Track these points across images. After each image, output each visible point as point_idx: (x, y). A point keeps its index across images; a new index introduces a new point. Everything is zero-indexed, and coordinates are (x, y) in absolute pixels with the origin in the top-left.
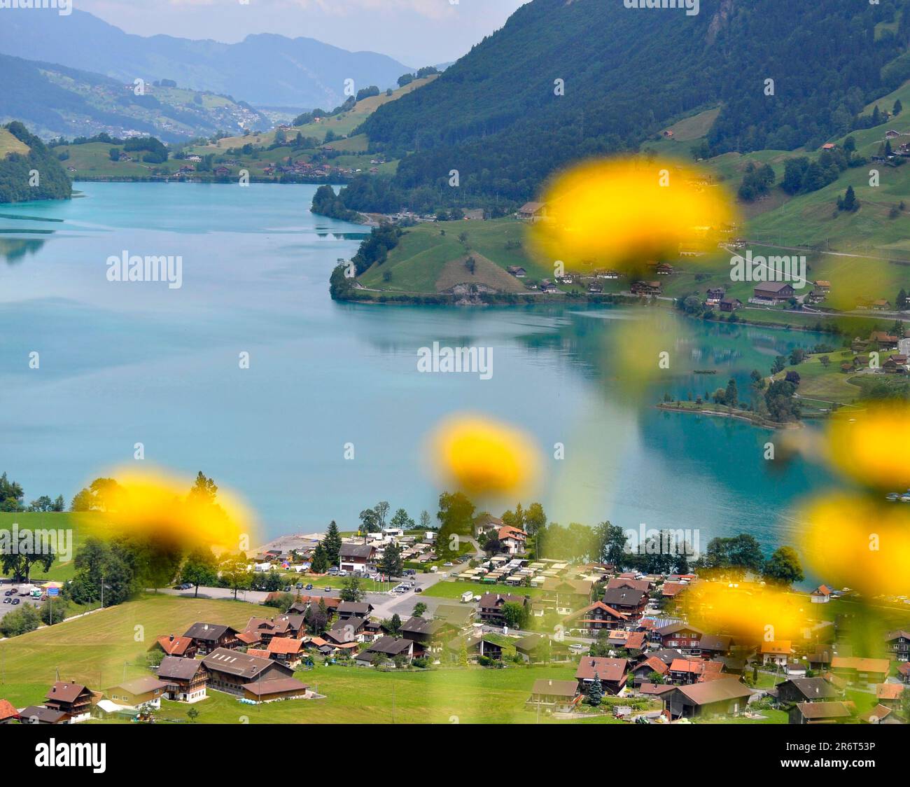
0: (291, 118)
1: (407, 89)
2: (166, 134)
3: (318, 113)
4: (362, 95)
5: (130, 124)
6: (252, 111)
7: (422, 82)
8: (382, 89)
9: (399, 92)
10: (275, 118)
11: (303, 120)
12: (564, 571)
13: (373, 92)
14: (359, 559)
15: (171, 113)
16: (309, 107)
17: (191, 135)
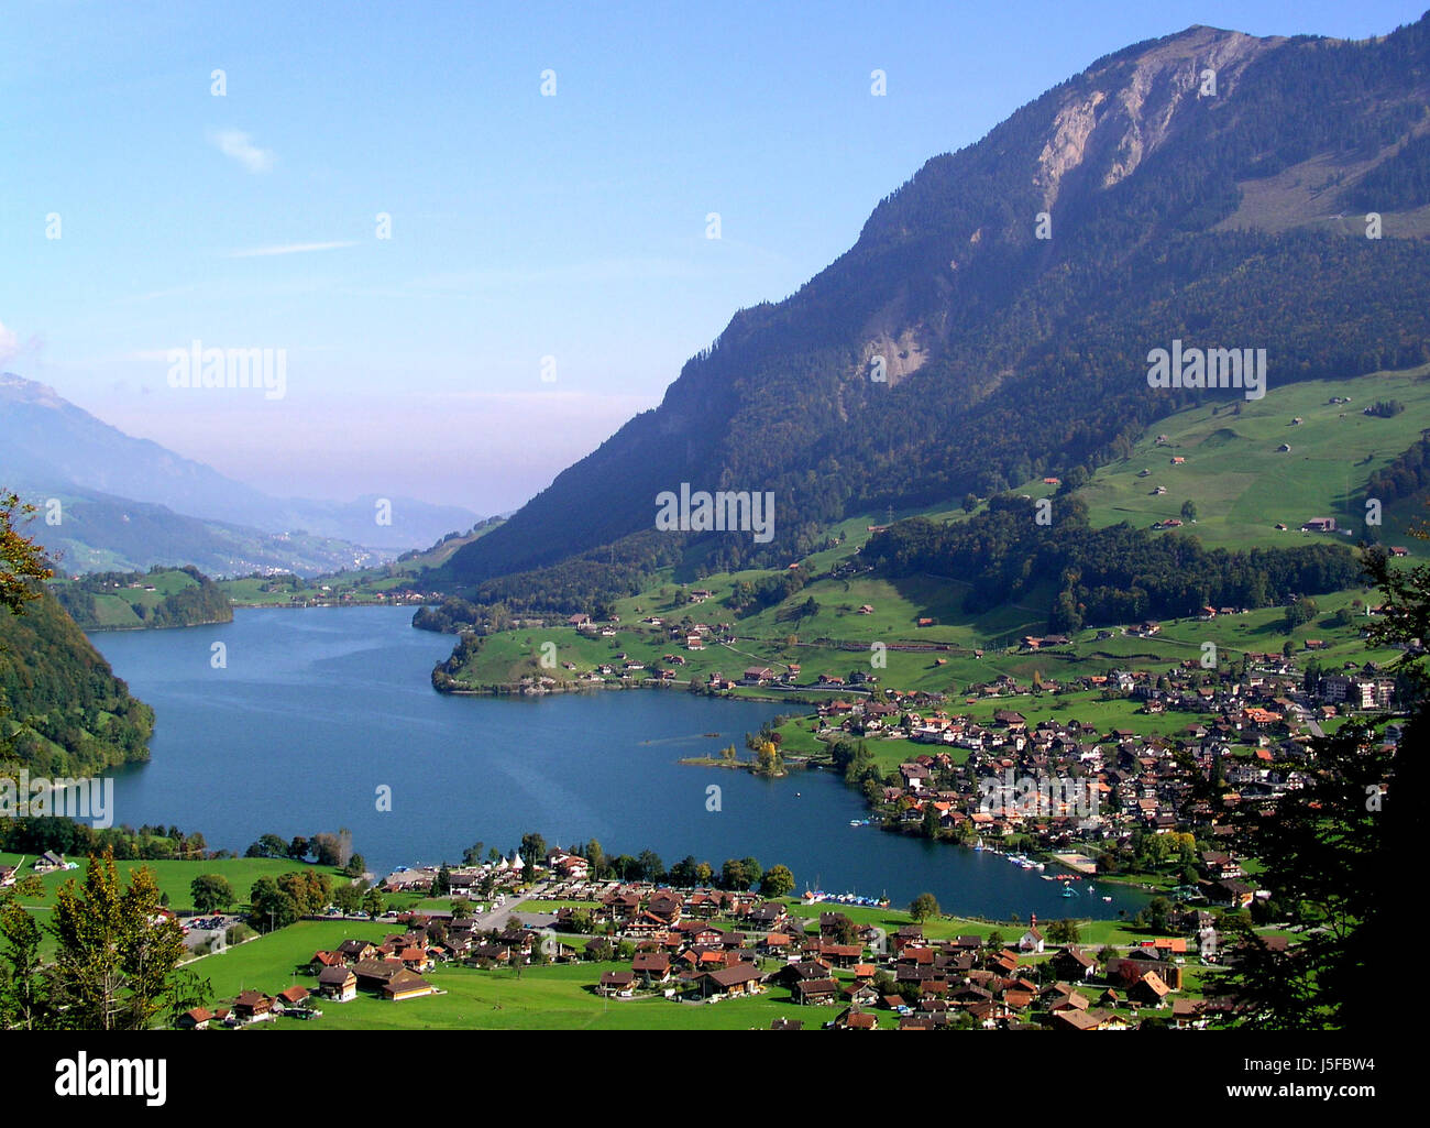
0: (395, 557)
1: (481, 533)
2: (301, 571)
3: (415, 552)
4: (448, 538)
5: (275, 563)
6: (366, 551)
7: (492, 528)
8: (462, 534)
9: (477, 535)
10: (382, 555)
11: (404, 558)
12: (618, 888)
13: (455, 536)
14: (466, 886)
15: (303, 555)
16: (410, 547)
17: (321, 570)
